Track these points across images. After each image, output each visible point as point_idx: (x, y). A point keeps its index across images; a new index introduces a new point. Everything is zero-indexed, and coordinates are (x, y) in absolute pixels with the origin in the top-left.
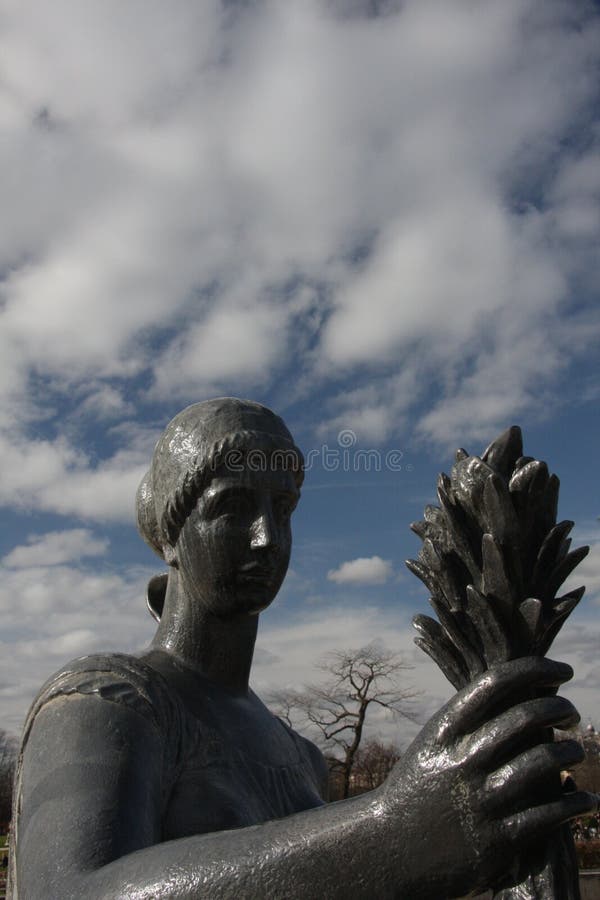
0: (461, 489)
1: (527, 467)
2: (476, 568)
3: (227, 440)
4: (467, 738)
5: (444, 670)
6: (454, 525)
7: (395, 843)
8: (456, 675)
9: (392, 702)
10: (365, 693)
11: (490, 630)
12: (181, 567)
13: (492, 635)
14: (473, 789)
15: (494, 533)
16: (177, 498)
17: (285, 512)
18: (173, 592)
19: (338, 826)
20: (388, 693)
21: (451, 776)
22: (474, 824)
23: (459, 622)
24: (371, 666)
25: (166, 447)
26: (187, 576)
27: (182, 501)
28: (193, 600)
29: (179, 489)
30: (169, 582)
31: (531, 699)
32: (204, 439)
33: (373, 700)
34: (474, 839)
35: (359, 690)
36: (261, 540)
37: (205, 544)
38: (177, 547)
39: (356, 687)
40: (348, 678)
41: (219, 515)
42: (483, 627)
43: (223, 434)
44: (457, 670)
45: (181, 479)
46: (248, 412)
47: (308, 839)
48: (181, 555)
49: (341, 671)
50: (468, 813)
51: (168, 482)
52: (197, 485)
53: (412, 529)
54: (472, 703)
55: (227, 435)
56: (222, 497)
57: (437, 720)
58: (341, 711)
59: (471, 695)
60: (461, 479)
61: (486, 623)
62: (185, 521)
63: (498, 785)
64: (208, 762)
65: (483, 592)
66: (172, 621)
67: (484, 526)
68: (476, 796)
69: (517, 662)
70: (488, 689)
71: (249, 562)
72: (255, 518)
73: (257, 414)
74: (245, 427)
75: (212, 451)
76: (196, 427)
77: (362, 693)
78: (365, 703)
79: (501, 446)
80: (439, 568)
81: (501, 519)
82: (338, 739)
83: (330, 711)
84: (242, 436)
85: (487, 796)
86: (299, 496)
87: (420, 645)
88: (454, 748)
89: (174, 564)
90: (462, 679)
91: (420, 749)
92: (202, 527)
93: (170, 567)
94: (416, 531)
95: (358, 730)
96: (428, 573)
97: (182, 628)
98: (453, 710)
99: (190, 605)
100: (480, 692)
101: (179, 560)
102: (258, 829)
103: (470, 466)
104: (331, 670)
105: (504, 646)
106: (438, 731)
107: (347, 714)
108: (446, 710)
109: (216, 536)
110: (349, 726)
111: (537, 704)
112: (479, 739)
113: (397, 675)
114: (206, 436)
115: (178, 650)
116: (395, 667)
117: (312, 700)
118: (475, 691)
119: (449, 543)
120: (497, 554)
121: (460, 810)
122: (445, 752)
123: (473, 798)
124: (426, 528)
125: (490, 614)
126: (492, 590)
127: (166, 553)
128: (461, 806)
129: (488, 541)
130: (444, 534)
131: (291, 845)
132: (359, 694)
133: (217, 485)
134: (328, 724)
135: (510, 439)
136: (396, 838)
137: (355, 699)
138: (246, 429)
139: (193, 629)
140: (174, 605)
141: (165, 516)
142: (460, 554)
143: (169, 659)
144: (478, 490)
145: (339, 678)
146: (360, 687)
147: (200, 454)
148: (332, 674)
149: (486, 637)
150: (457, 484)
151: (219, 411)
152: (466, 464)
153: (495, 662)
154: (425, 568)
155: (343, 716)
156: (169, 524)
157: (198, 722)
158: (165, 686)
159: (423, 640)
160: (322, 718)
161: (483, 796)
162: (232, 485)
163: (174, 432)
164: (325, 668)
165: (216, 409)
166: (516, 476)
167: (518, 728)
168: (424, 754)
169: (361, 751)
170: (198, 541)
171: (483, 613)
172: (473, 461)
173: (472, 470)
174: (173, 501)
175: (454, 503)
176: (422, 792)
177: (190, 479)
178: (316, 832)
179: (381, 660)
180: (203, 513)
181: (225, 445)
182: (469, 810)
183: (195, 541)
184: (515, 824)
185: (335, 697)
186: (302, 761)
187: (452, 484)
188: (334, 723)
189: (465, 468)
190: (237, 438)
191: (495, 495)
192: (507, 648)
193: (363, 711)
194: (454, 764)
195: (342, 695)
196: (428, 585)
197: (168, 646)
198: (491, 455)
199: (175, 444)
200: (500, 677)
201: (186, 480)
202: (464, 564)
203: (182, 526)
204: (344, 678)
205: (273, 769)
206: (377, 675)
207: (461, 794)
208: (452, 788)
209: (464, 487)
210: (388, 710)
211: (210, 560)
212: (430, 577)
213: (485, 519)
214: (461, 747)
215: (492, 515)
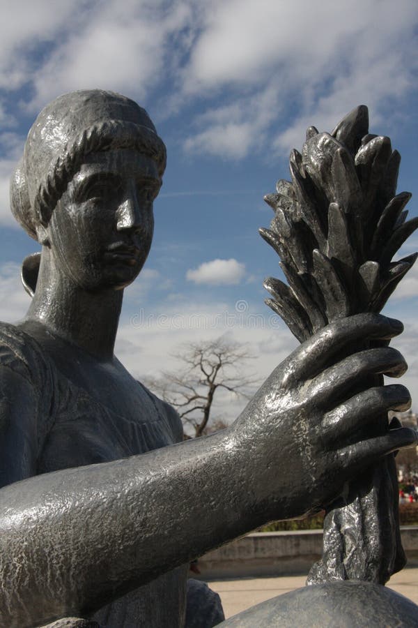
0: (311, 164)
1: (372, 143)
2: (321, 235)
3: (96, 128)
4: (308, 383)
5: (290, 327)
6: (304, 196)
7: (242, 472)
8: (301, 331)
9: (237, 387)
10: (214, 379)
11: (332, 289)
12: (52, 246)
13: (333, 295)
14: (312, 425)
15: (339, 203)
16: (49, 182)
17: (148, 198)
18: (46, 269)
19: (194, 458)
20: (233, 379)
21: (293, 416)
22: (312, 454)
23: (305, 283)
24: (219, 355)
25: (38, 135)
26: (59, 254)
27: (53, 184)
28: (64, 276)
29: (51, 174)
30: (42, 261)
31: (366, 349)
32: (74, 128)
33: (221, 385)
34: (312, 467)
35: (208, 377)
36: (126, 222)
37: (75, 225)
38: (49, 228)
39: (206, 374)
40: (199, 366)
41: (87, 199)
42: (326, 287)
43: (92, 122)
44: (301, 326)
45: (52, 165)
46: (115, 103)
47: (167, 470)
48: (53, 235)
49: (192, 360)
50: (307, 445)
51: (40, 166)
52: (68, 170)
53: (266, 201)
54: (313, 353)
55: (95, 124)
56: (91, 181)
57: (282, 368)
58: (192, 394)
59: (314, 345)
60: (312, 153)
61: (329, 283)
62: (56, 204)
63: (334, 422)
64: (77, 416)
65: (327, 256)
66: (45, 295)
67: (331, 197)
68: (314, 431)
69: (356, 317)
70: (329, 341)
71: (115, 241)
72: (121, 202)
73: (123, 105)
74: (112, 116)
75: (81, 139)
76: (66, 115)
77: (211, 379)
78: (213, 388)
79: (349, 124)
80: (288, 234)
81: (346, 190)
82: (188, 418)
83: (182, 393)
84: (109, 124)
85: (324, 431)
86: (162, 183)
87: (269, 305)
88: (296, 390)
89: (47, 243)
90: (306, 332)
91: (267, 393)
92: (72, 209)
93: (43, 246)
94: (269, 202)
95: (207, 410)
96: (278, 240)
97: (54, 301)
98: (297, 359)
99: (61, 280)
100: (322, 343)
101: (51, 240)
102: (123, 462)
103: (321, 141)
104: (184, 359)
105: (344, 303)
106: (283, 377)
107: (197, 397)
108: (291, 359)
109: (85, 218)
110: (198, 407)
111: (371, 353)
112: (319, 383)
113: (242, 364)
114: (76, 124)
115: (50, 320)
116: (240, 357)
117: (166, 385)
118: (317, 342)
119: (298, 212)
120: (342, 222)
121: (300, 443)
122: (289, 394)
123: (312, 433)
124: (278, 200)
125: (333, 275)
126: (336, 254)
127: (39, 233)
128: (301, 440)
129: (334, 209)
130: (295, 205)
131: (152, 473)
132: (208, 380)
133: (86, 171)
134: (181, 406)
135: (357, 117)
136: (244, 467)
137: (204, 384)
138: (113, 119)
139: (63, 302)
140: (46, 280)
141: (38, 199)
142: (308, 222)
143: (43, 328)
144: (327, 164)
145: (190, 365)
146: (209, 374)
147: (69, 141)
148: (184, 362)
149: (328, 296)
150: (308, 158)
151: (87, 101)
152: (317, 140)
153: (335, 318)
154: (276, 236)
155: (193, 398)
156: (42, 206)
157: (69, 382)
158: (39, 351)
159: (272, 300)
160: (175, 400)
161: (321, 431)
162: (99, 171)
163: (44, 121)
164: (178, 357)
165: (85, 98)
166: (363, 150)
167: (353, 374)
168: (270, 397)
169: (209, 429)
170: (68, 222)
171: (326, 274)
172: (323, 138)
173: (322, 145)
174: (45, 185)
175: (305, 177)
176: (268, 429)
177: (61, 164)
178: (174, 464)
179: (228, 350)
180: (73, 197)
181: (94, 132)
182: (308, 443)
183: (66, 222)
184: (347, 455)
185: (187, 382)
186: (160, 418)
187: (303, 159)
188: (186, 404)
189: (316, 143)
190: (105, 126)
191: (342, 168)
192: (347, 305)
193: (211, 394)
194: (297, 404)
195: (193, 381)
196: (278, 251)
197: (42, 316)
198: (339, 132)
199: (46, 132)
200: (340, 329)
201: (57, 165)
202: (310, 231)
203: (53, 209)
204: (196, 366)
205: (135, 424)
206: (224, 364)
207: (301, 430)
208: (293, 424)
209: (314, 161)
210: (233, 394)
211: (79, 240)
212: (280, 243)
213: (332, 191)
214: (303, 390)
215: (339, 186)
